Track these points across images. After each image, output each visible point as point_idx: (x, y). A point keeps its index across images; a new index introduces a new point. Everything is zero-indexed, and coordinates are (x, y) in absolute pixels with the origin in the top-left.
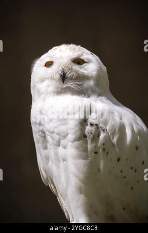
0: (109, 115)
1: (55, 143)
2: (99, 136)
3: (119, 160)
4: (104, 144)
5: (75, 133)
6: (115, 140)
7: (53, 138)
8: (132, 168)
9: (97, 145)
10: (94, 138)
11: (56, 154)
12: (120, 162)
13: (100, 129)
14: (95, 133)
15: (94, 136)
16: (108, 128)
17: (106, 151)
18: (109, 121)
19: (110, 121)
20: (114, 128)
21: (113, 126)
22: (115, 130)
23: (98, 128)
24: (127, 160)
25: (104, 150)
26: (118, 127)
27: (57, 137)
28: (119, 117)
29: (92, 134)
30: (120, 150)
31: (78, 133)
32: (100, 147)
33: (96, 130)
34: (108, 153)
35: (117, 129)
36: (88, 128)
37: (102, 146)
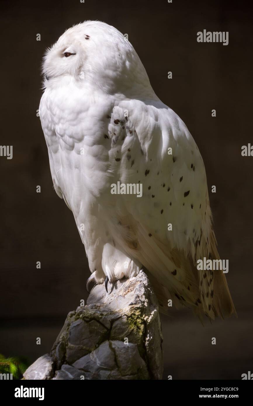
0: (141, 114)
1: (68, 147)
2: (123, 138)
3: (147, 172)
4: (129, 150)
5: (94, 134)
6: (146, 146)
7: (65, 142)
8: (164, 186)
9: (120, 150)
10: (116, 140)
11: (68, 159)
12: (148, 175)
13: (127, 130)
14: (120, 134)
15: (117, 138)
16: (138, 130)
17: (131, 160)
18: (140, 121)
19: (142, 121)
20: (147, 130)
21: (145, 128)
22: (147, 134)
23: (124, 128)
24: (158, 174)
25: (129, 157)
26: (151, 130)
27: (70, 140)
28: (153, 116)
29: (115, 134)
30: (151, 160)
31: (98, 134)
32: (124, 153)
33: (121, 131)
34: (133, 163)
35: (150, 133)
36: (111, 126)
37: (127, 152)
